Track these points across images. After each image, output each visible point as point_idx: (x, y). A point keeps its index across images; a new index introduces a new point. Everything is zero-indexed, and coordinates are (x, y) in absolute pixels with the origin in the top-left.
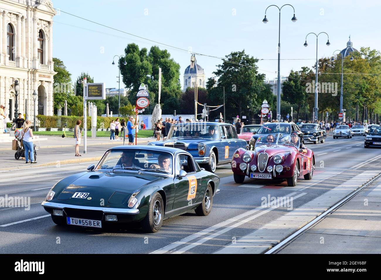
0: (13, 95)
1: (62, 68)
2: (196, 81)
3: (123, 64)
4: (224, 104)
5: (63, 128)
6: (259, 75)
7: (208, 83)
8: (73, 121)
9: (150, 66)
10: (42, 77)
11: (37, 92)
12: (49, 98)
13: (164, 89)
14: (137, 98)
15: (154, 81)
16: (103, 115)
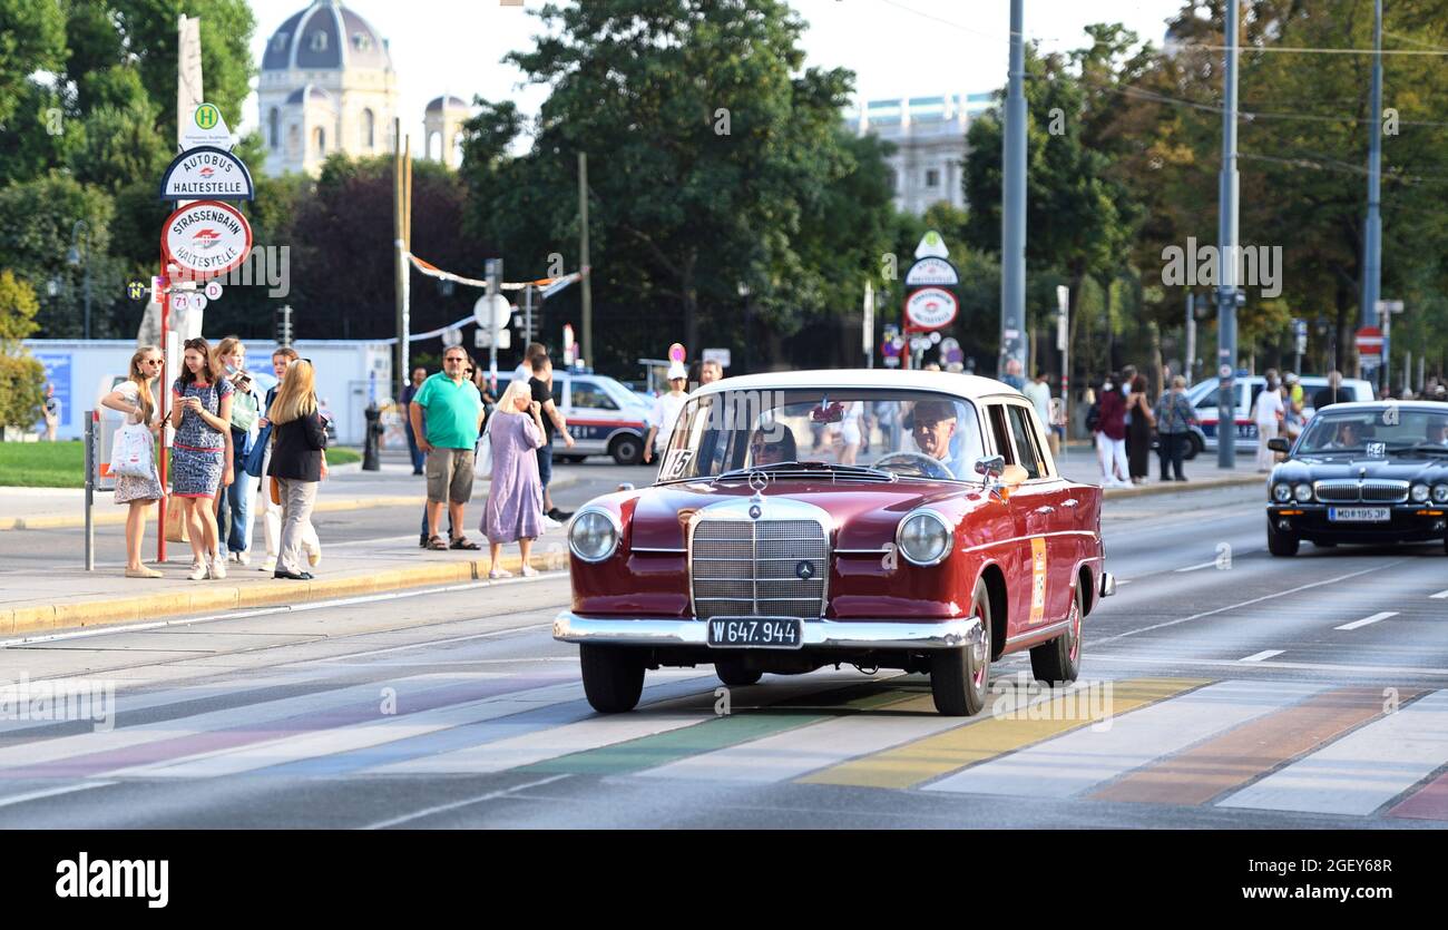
4: (586, 269)
6: (812, 75)
7: (471, 127)
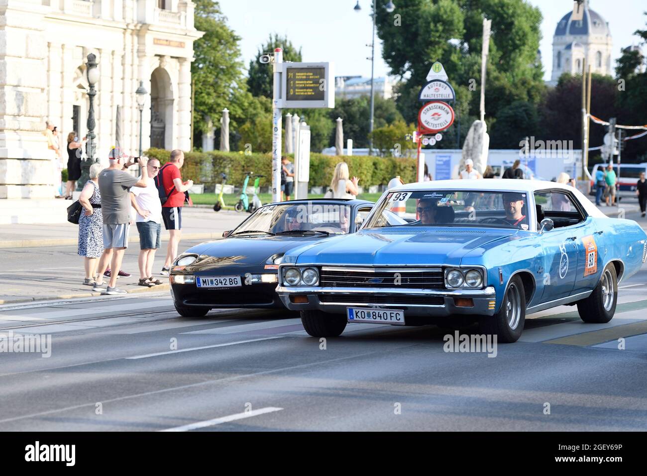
0: (83, 94)
1: (217, 19)
2: (587, 55)
3: (384, 10)
5: (218, 186)
7: (620, 61)
8: (243, 167)
9: (459, 16)
10: (161, 44)
11: (147, 86)
12: (180, 103)
13: (497, 78)
14: (420, 105)
15: (468, 55)
16: (327, 149)
